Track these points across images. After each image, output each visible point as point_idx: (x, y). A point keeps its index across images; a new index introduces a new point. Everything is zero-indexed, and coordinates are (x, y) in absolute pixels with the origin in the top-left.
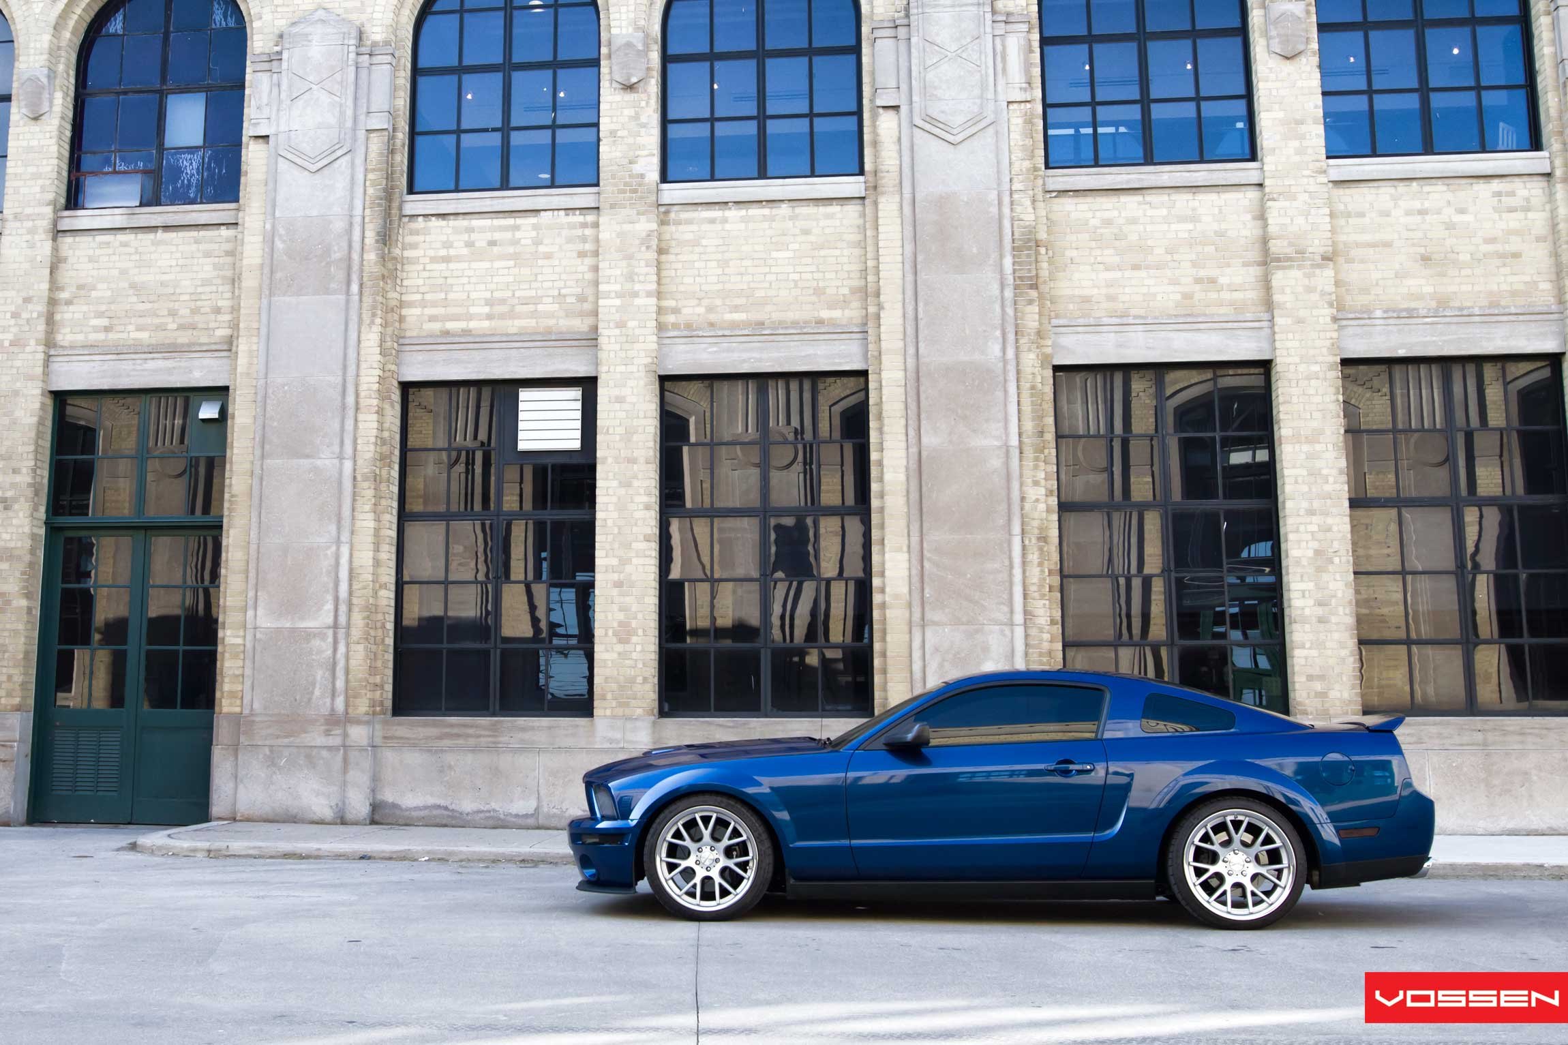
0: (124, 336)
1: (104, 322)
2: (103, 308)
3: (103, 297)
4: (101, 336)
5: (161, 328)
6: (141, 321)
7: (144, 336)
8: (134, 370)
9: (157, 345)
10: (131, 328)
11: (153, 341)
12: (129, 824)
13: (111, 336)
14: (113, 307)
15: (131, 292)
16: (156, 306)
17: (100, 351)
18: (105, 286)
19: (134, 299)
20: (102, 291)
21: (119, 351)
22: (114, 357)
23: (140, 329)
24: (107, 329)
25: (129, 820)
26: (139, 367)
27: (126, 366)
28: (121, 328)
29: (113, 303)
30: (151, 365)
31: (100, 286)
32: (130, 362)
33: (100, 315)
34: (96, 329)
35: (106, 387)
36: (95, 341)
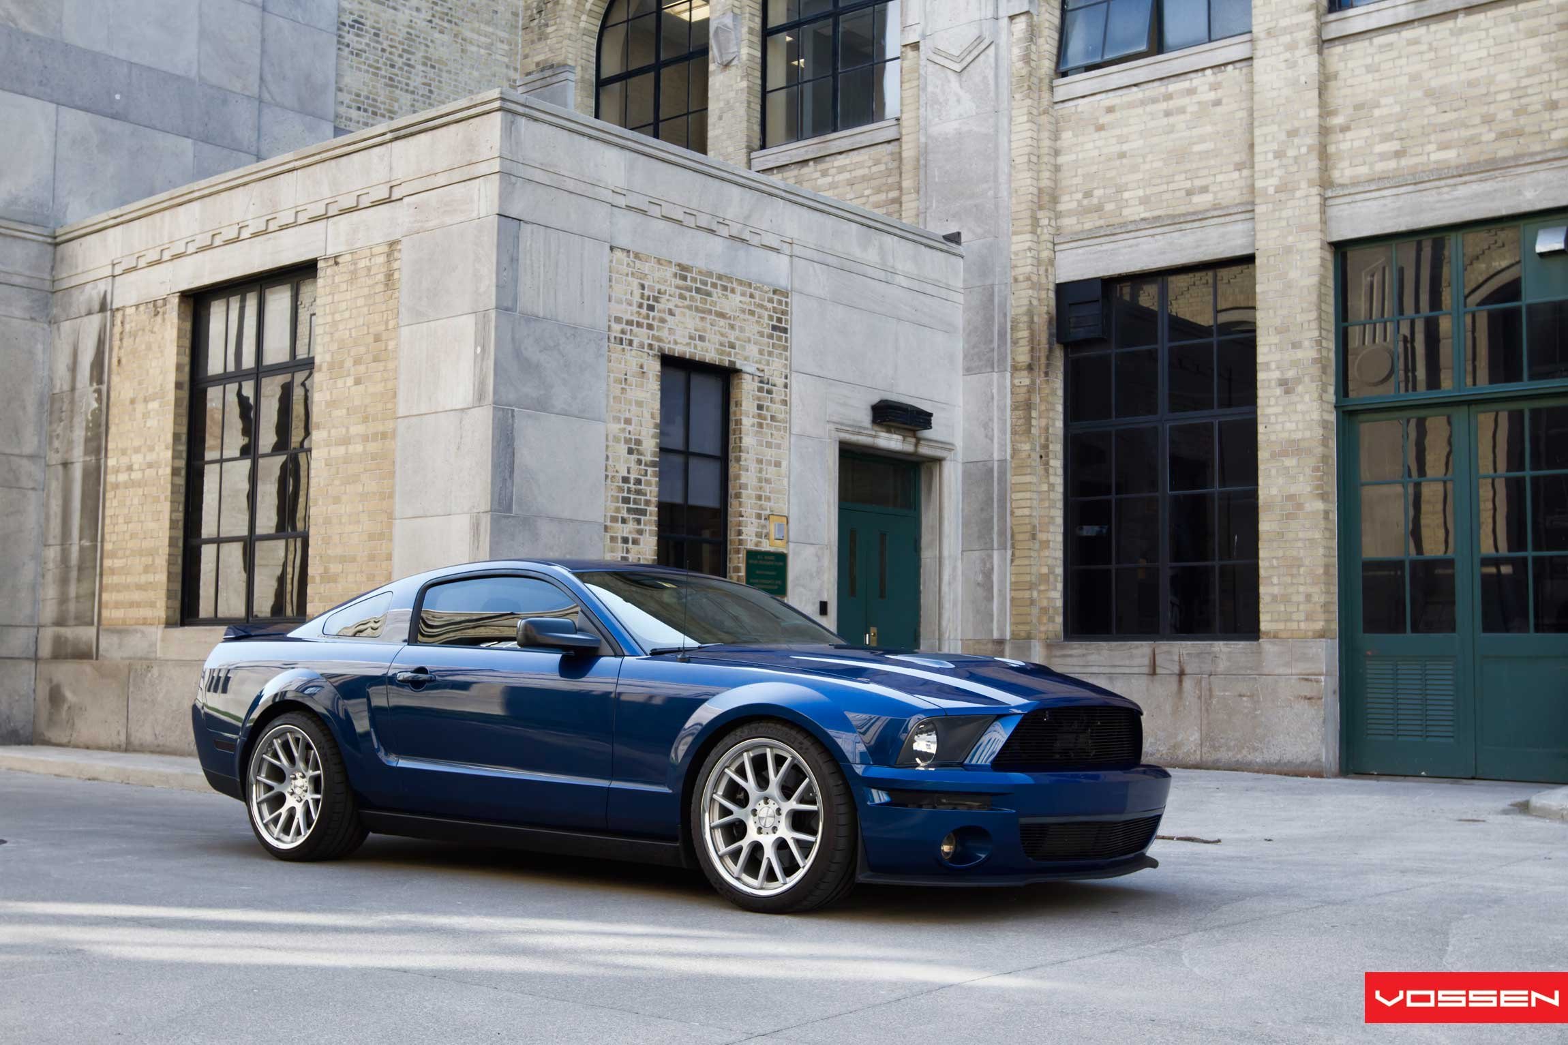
0: (1424, 158)
1: (1395, 146)
2: (1391, 128)
3: (1391, 115)
4: (1392, 164)
5: (1473, 141)
6: (1447, 136)
7: (1450, 155)
8: (1438, 202)
9: (1469, 164)
10: (1432, 147)
11: (1464, 160)
12: (1473, 778)
13: (1404, 162)
14: (1404, 125)
15: (1427, 102)
16: (1463, 113)
17: (1392, 183)
18: (1390, 100)
19: (1433, 110)
20: (1389, 107)
21: (1417, 180)
22: (1410, 188)
23: (1443, 147)
24: (1398, 154)
25: (1473, 774)
26: (1446, 197)
27: (1430, 197)
28: (1418, 150)
29: (1404, 119)
30: (1462, 191)
31: (1383, 101)
32: (1434, 192)
33: (1387, 138)
34: (1383, 157)
35: (1403, 228)
36: (1383, 172)
